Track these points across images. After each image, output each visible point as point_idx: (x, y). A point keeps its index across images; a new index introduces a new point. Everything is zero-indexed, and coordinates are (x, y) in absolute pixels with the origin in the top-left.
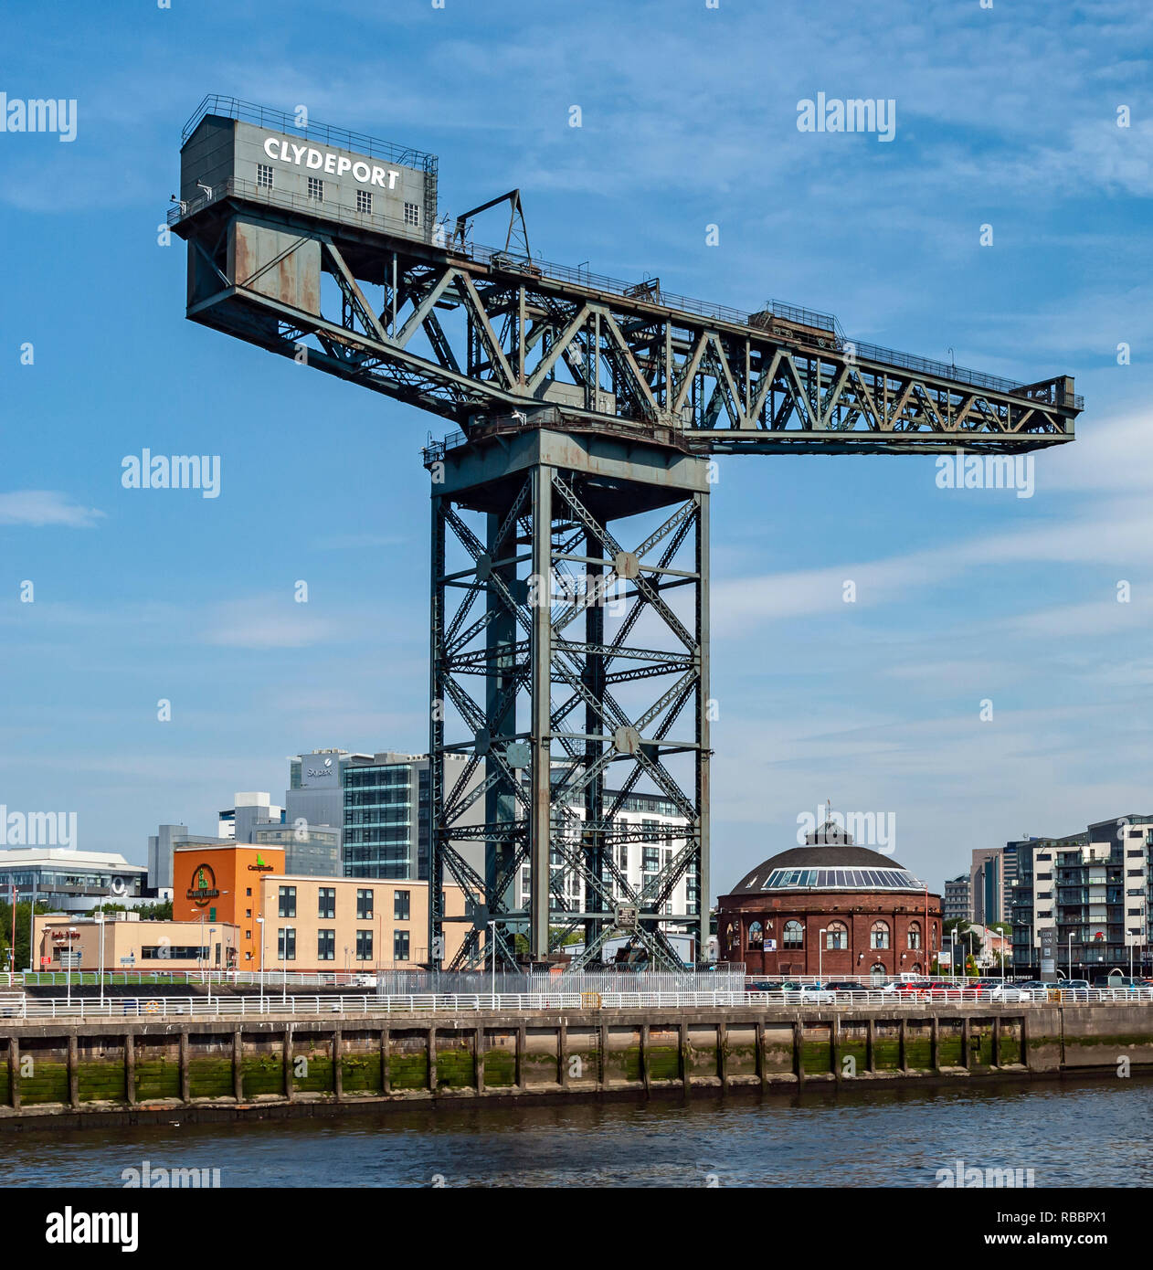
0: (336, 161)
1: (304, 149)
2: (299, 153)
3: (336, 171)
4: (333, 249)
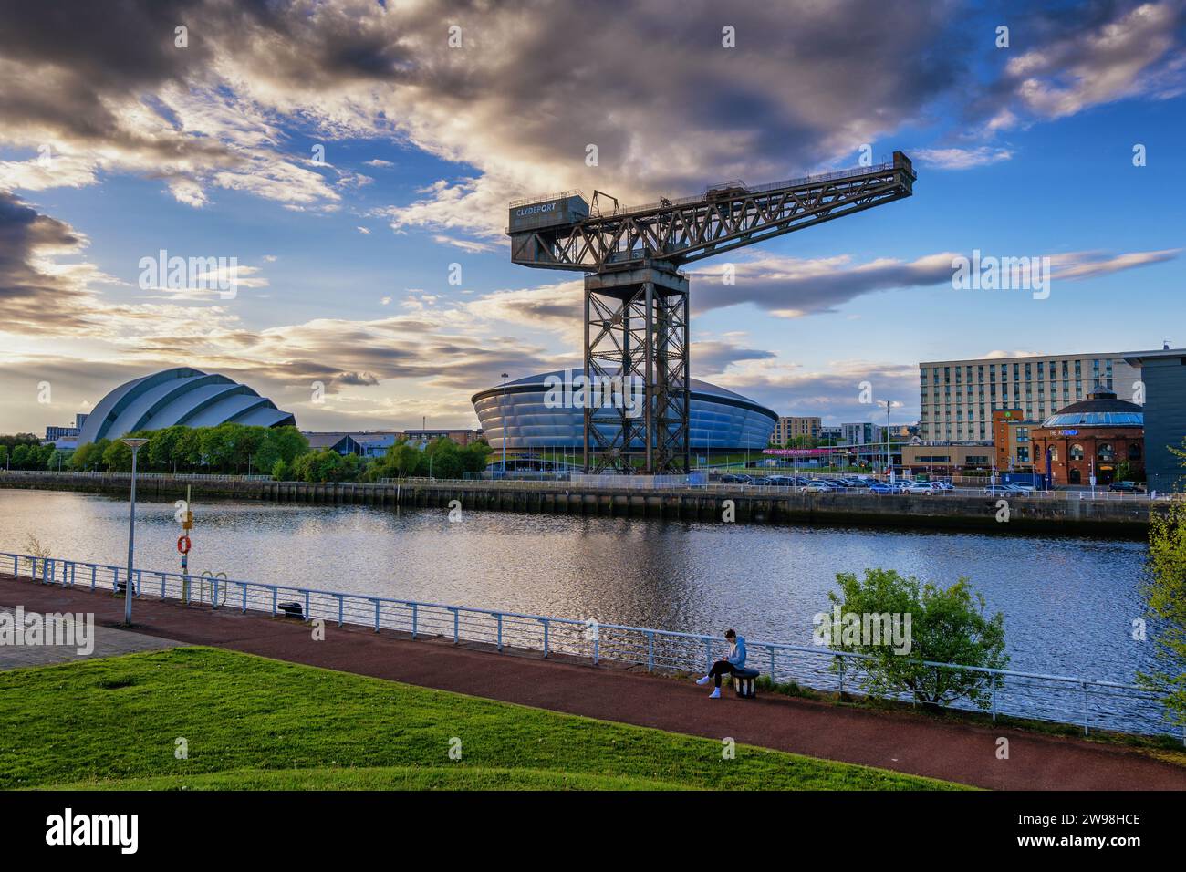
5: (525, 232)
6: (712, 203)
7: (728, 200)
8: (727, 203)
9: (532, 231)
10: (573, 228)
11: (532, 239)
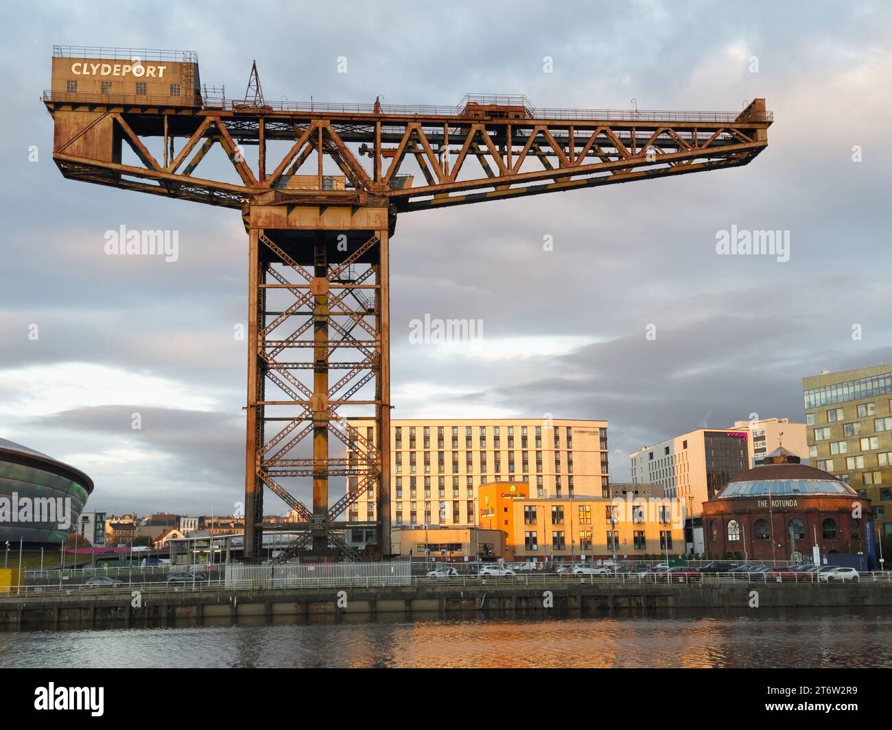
0: (121, 68)
1: (98, 65)
2: (95, 69)
3: (121, 75)
4: (120, 119)
5: (92, 107)
6: (479, 121)
7: (507, 122)
8: (505, 126)
9: (109, 107)
10: (204, 118)
11: (107, 122)
